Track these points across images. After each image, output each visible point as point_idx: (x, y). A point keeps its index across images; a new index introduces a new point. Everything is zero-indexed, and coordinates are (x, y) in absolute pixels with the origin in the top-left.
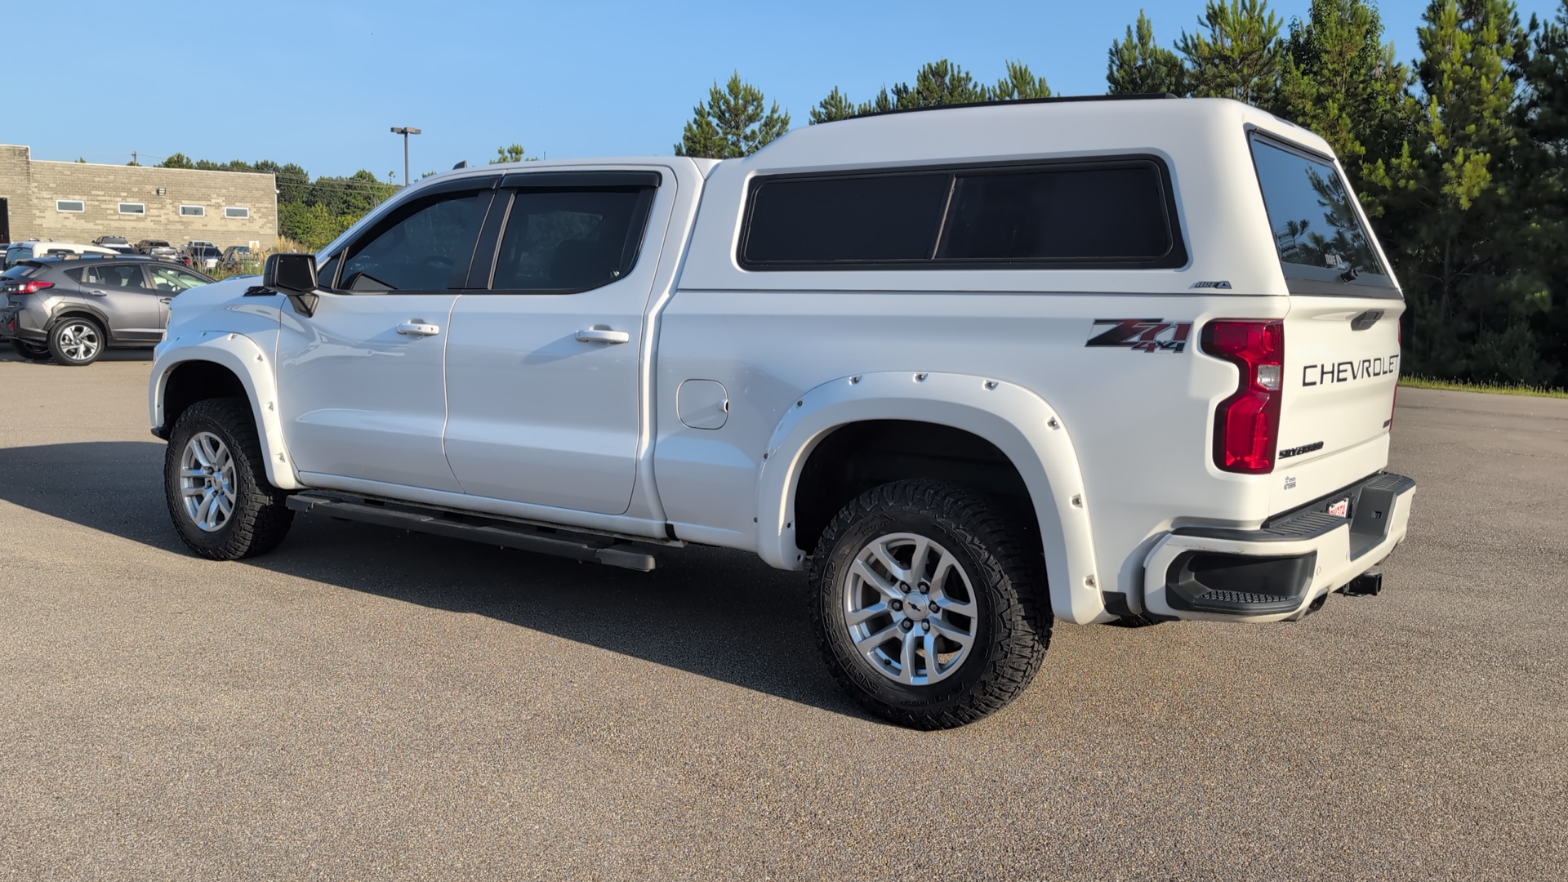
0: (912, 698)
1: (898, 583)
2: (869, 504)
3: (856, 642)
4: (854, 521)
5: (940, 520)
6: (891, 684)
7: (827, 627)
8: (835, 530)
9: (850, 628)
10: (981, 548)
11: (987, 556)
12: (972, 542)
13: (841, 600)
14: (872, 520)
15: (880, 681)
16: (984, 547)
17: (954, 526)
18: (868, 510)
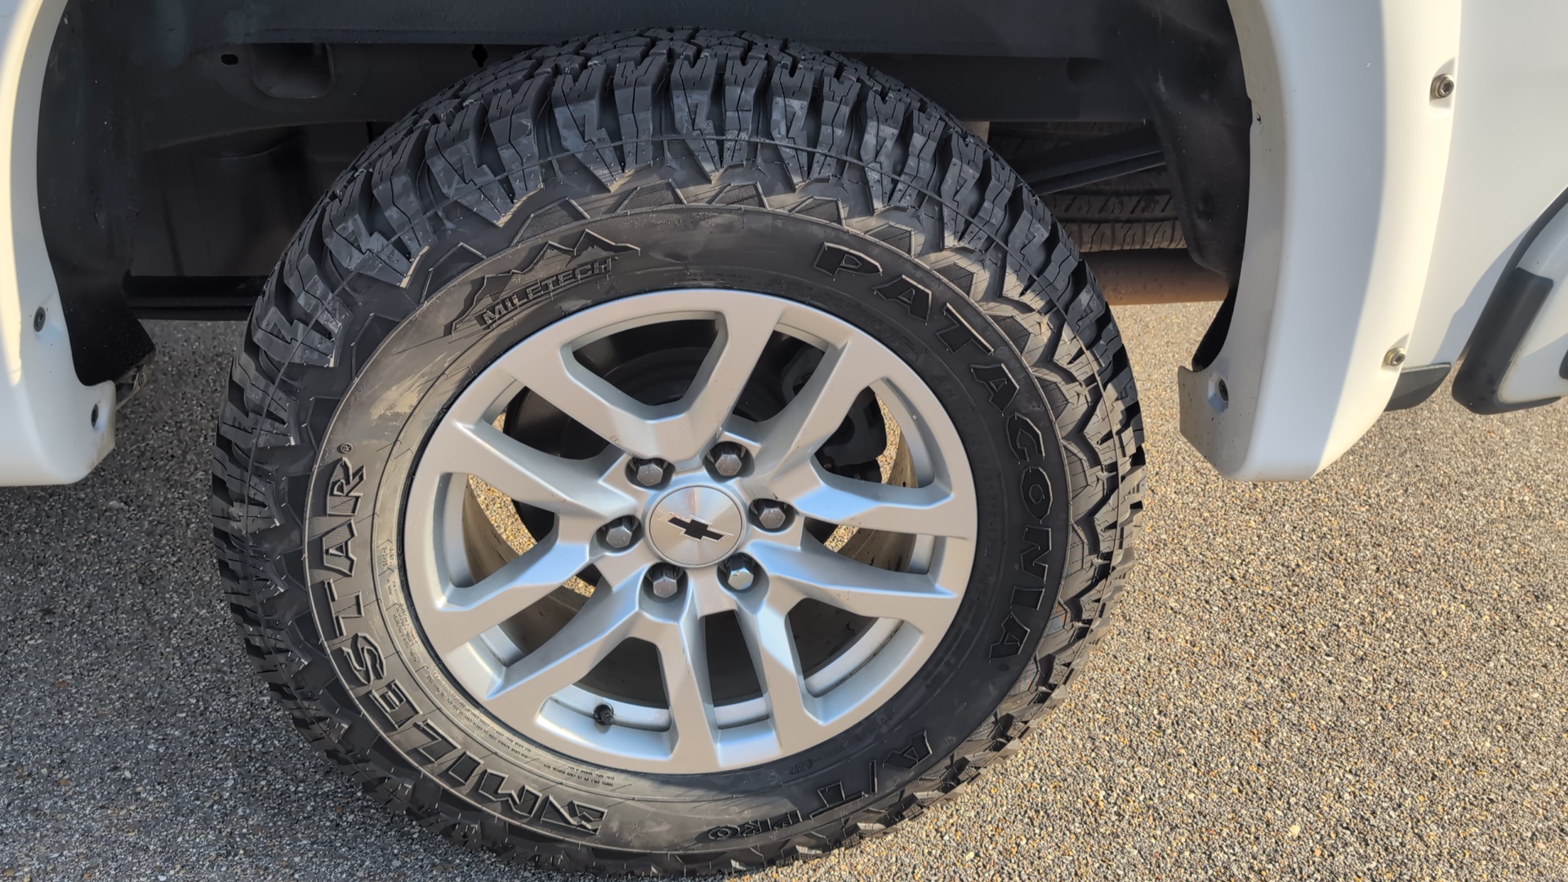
0: (737, 812)
1: (621, 462)
2: (497, 191)
3: (482, 696)
4: (434, 277)
5: (857, 225)
6: (645, 787)
7: (355, 681)
8: (335, 326)
9: (450, 660)
10: (1027, 309)
11: (1045, 334)
12: (996, 292)
13: (395, 578)
14: (527, 265)
15: (600, 789)
16: (1036, 302)
17: (918, 240)
18: (501, 222)
